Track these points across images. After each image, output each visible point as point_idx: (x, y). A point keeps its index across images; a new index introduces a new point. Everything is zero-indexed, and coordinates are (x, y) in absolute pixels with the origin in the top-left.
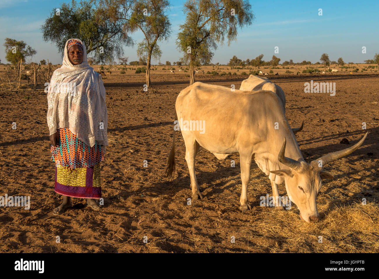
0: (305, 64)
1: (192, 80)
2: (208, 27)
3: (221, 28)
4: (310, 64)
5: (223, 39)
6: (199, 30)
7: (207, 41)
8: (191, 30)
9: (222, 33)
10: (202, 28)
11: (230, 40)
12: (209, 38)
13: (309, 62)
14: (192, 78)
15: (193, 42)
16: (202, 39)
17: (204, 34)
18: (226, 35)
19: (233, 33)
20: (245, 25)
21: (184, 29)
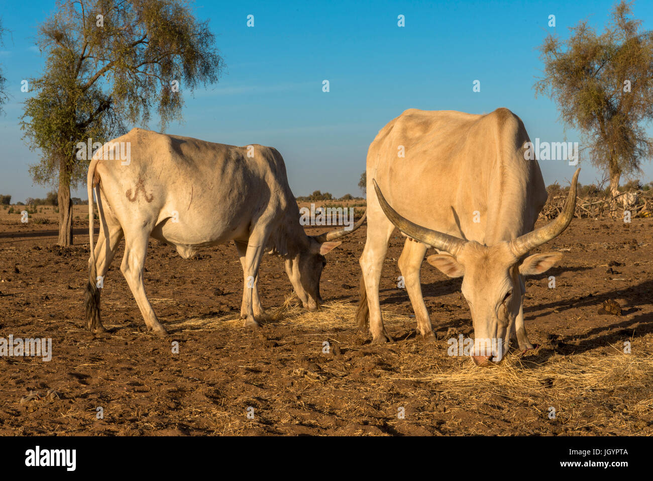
0: (319, 199)
1: (65, 223)
2: (107, 86)
3: (140, 89)
4: (331, 199)
5: (147, 116)
6: (83, 91)
7: (104, 121)
8: (60, 92)
9: (144, 101)
10: (91, 89)
11: (164, 118)
12: (109, 114)
13: (328, 194)
14: (66, 217)
15: (68, 124)
16: (91, 116)
17: (96, 104)
18: (155, 105)
19: (172, 100)
20: (201, 84)
21: (41, 90)
